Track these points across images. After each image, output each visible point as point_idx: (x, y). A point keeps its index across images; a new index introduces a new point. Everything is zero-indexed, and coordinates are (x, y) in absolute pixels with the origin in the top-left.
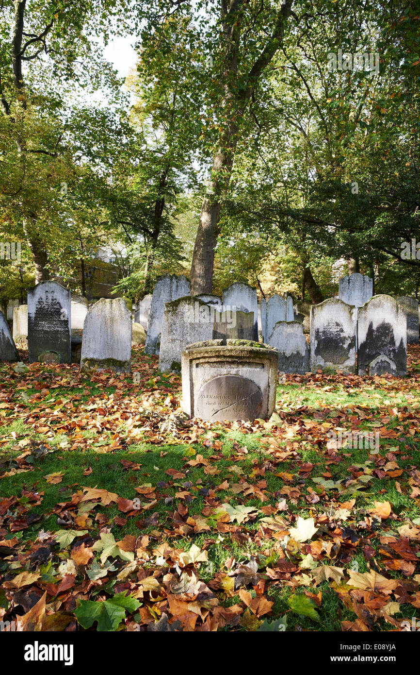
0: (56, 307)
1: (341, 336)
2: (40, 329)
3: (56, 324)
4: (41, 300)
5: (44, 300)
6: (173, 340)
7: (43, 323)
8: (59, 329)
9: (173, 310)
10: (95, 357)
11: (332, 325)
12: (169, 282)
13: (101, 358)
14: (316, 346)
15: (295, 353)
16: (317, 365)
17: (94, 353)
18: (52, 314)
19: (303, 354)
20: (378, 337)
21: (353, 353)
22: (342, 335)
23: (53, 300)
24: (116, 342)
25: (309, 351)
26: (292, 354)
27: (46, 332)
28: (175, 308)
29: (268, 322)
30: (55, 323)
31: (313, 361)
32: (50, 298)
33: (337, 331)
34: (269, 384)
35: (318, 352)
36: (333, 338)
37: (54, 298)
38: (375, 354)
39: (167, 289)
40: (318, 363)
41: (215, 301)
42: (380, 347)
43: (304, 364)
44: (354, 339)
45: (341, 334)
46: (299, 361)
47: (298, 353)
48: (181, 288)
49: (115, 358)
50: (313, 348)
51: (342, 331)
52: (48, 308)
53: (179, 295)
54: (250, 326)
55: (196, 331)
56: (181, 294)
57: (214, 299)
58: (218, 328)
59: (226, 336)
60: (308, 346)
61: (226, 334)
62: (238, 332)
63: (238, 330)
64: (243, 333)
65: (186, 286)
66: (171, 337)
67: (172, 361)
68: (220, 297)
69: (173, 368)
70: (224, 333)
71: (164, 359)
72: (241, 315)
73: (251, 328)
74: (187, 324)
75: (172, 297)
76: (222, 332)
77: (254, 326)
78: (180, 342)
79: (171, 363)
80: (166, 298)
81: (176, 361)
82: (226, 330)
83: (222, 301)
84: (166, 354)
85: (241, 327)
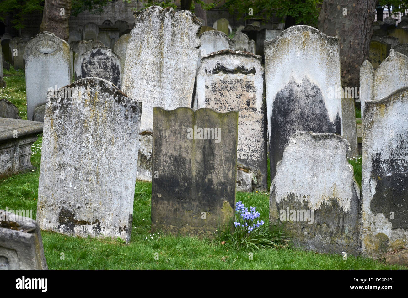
6: (62, 166)
12: (158, 26)
14: (374, 192)
15: (330, 204)
16: (375, 234)
19: (347, 207)
25: (358, 202)
26: (323, 204)
31: (366, 225)
39: (154, 41)
40: (378, 231)
41: (249, 67)
43: (346, 230)
46: (336, 222)
47: (335, 203)
48: (182, 39)
50: (368, 197)
53: (178, 52)
54: (228, 141)
55: (103, 150)
56: (181, 50)
57: (247, 64)
58: (164, 143)
59: (179, 161)
60: (358, 192)
61: (180, 155)
62: (204, 154)
63: (204, 148)
64: (214, 155)
65: (190, 33)
66: (57, 159)
67: (59, 207)
68: (259, 59)
69: (61, 221)
70: (175, 154)
71: (46, 202)
72: (209, 116)
73: (231, 147)
74: (87, 135)
75: (162, 57)
76: (170, 152)
77: (331, 124)
78: (73, 169)
79: (58, 211)
80: (152, 58)
81: (66, 206)
82: (178, 147)
83: (263, 63)
84: (49, 192)
85: (210, 142)
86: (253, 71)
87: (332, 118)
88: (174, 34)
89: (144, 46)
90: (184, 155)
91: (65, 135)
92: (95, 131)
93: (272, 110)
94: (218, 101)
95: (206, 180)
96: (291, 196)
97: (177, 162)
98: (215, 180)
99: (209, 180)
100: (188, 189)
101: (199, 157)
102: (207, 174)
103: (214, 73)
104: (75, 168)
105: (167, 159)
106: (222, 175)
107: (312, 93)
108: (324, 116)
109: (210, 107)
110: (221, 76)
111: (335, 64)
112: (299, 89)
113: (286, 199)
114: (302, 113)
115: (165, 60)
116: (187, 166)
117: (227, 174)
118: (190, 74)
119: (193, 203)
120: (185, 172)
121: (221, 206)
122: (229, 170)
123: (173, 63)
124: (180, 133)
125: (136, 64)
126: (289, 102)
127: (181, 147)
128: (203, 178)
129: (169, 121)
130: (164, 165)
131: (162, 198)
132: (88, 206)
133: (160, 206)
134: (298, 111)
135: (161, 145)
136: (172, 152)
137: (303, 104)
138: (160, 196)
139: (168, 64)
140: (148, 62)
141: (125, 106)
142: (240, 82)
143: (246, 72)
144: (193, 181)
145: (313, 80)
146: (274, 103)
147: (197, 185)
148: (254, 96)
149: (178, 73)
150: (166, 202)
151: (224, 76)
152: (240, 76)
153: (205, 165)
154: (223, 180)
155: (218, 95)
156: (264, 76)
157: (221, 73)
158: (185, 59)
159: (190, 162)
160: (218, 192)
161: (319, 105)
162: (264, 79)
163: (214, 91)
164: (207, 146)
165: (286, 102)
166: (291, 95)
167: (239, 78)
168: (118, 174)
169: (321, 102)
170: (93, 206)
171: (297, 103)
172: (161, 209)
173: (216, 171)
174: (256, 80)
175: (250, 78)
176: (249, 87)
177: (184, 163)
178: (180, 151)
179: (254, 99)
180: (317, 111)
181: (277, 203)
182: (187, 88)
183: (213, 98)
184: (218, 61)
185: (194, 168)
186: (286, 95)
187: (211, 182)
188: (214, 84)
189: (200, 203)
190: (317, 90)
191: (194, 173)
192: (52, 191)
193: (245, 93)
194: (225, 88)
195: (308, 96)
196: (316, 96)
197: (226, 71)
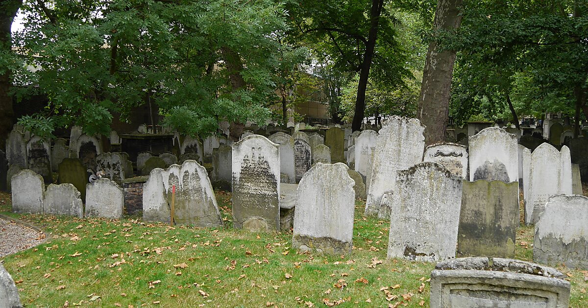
0: (263, 166)
2: (246, 191)
3: (263, 187)
4: (246, 158)
5: (250, 158)
6: (408, 219)
7: (249, 184)
8: (267, 192)
9: (408, 179)
10: (310, 234)
12: (397, 127)
13: (316, 236)
15: (578, 239)
17: (308, 229)
18: (258, 175)
23: (260, 158)
24: (335, 216)
26: (574, 240)
27: (252, 195)
28: (409, 176)
29: (533, 181)
30: (262, 185)
32: (257, 156)
37: (261, 156)
39: (395, 137)
41: (458, 153)
47: (583, 239)
48: (413, 136)
49: (334, 237)
52: (255, 168)
53: (410, 144)
54: (512, 201)
55: (437, 208)
56: (413, 143)
57: (457, 151)
58: (468, 202)
59: (478, 214)
61: (478, 210)
62: (495, 209)
63: (496, 205)
64: (502, 210)
65: (419, 132)
66: (404, 215)
67: (405, 245)
68: (465, 147)
69: (406, 254)
70: (476, 209)
71: (395, 242)
72: (499, 185)
73: (514, 205)
74: (426, 198)
75: (400, 147)
78: (415, 220)
79: (404, 248)
80: (393, 147)
81: (410, 245)
82: (477, 205)
83: (467, 150)
84: (398, 236)
85: (500, 202)
86: (461, 155)
88: (408, 132)
89: (388, 140)
90: (481, 210)
91: (409, 198)
92: (431, 195)
93: (473, 177)
95: (497, 226)
96: (551, 234)
97: (477, 214)
98: (503, 226)
100: (483, 231)
101: (492, 211)
102: (497, 222)
103: (435, 156)
104: (417, 220)
105: (470, 212)
106: (508, 222)
107: (500, 168)
110: (440, 158)
112: (491, 165)
113: (547, 237)
114: (493, 180)
115: (402, 148)
116: (483, 216)
117: (511, 221)
118: (419, 157)
119: (487, 240)
120: (482, 221)
121: (506, 241)
122: (512, 219)
123: (407, 151)
124: (479, 196)
125: (382, 151)
126: (484, 173)
127: (479, 205)
128: (495, 224)
130: (467, 216)
131: (465, 237)
132: (426, 244)
133: (464, 243)
134: (490, 179)
135: (465, 203)
136: (473, 208)
137: (493, 174)
138: (464, 236)
139: (404, 151)
140: (390, 149)
141: (453, 180)
142: (452, 161)
143: (456, 156)
144: (488, 226)
145: (501, 161)
146: (475, 174)
147: (490, 228)
148: (461, 170)
149: (410, 156)
150: (468, 240)
151: (443, 157)
153: (496, 216)
154: (508, 226)
156: (468, 157)
157: (440, 156)
158: (415, 148)
159: (486, 214)
160: (505, 233)
161: (504, 175)
162: (468, 160)
164: (497, 204)
165: (483, 173)
166: (486, 169)
167: (452, 159)
168: (448, 224)
169: (505, 173)
170: (430, 244)
171: (489, 174)
172: (465, 244)
173: (504, 220)
174: (463, 161)
175: (459, 159)
176: (458, 165)
177: (481, 215)
178: (479, 207)
179: (461, 172)
180: (503, 178)
181: (540, 240)
184: (438, 149)
185: (488, 219)
186: (483, 169)
187: (500, 227)
189: (492, 240)
190: (503, 166)
191: (488, 221)
192: (399, 235)
193: (456, 168)
195: (497, 170)
196: (502, 170)
197: (443, 155)
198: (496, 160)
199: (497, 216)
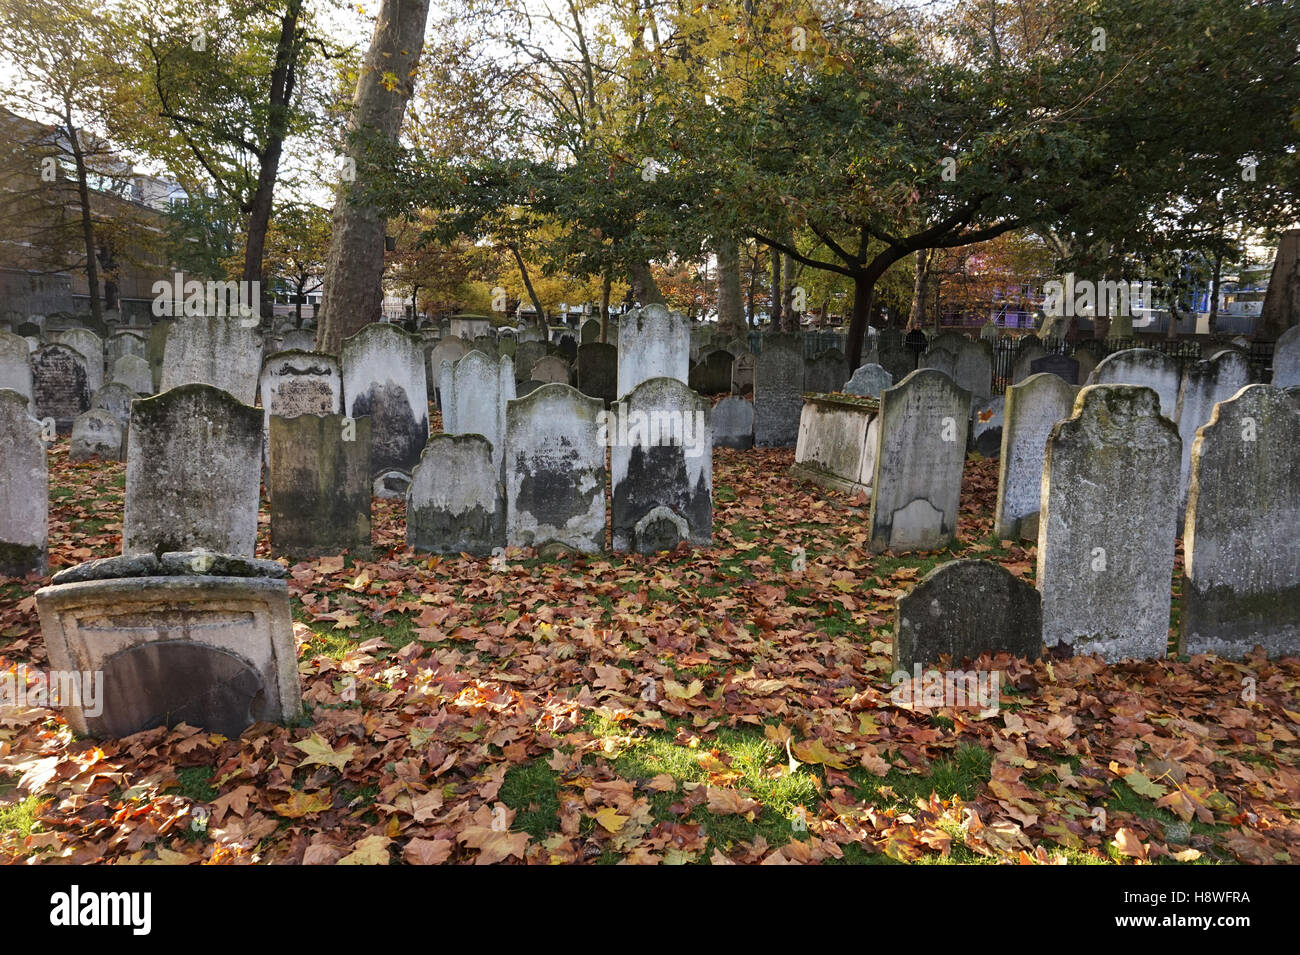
1: (574, 468)
9: (156, 418)
11: (552, 443)
14: (519, 490)
15: (473, 506)
16: (521, 531)
19: (492, 509)
20: (653, 469)
21: (599, 502)
22: (577, 465)
25: (503, 502)
26: (466, 508)
28: (159, 412)
31: (512, 524)
33: (564, 458)
34: (274, 651)
35: (521, 503)
36: (555, 471)
38: (649, 503)
40: (524, 528)
41: (322, 367)
42: (657, 488)
44: (603, 473)
45: (574, 462)
46: (481, 524)
47: (479, 506)
50: (513, 495)
51: (575, 455)
53: (234, 352)
54: (361, 449)
56: (238, 350)
57: (321, 364)
58: (284, 455)
59: (303, 474)
60: (502, 491)
61: (304, 468)
62: (334, 465)
63: (334, 458)
64: (346, 465)
66: (151, 484)
67: (156, 542)
70: (299, 466)
71: (136, 537)
72: (339, 423)
75: (214, 357)
76: (293, 465)
77: (417, 425)
78: (175, 494)
79: (155, 547)
80: (201, 359)
81: (167, 541)
82: (301, 459)
83: (339, 362)
84: (141, 525)
85: (341, 452)
86: (328, 372)
87: (418, 419)
88: (228, 329)
89: (189, 345)
90: (310, 467)
94: (286, 406)
95: (338, 493)
96: (431, 501)
98: (348, 492)
99: (341, 492)
100: (315, 504)
101: (328, 467)
102: (338, 486)
103: (281, 375)
105: (289, 473)
106: (357, 486)
107: (396, 394)
108: (409, 417)
109: (277, 413)
110: (290, 378)
111: (420, 363)
112: (382, 389)
113: (425, 506)
114: (385, 414)
115: (218, 361)
116: (314, 479)
117: (362, 484)
118: (250, 376)
119: (322, 519)
120: (311, 486)
121: (356, 519)
122: (364, 480)
123: (229, 364)
124: (304, 443)
126: (371, 403)
127: (305, 458)
128: (334, 491)
129: (290, 430)
130: (285, 480)
131: (283, 518)
133: (282, 527)
134: (382, 413)
135: (280, 457)
136: (295, 464)
137: (386, 405)
138: (281, 515)
139: (222, 366)
140: (195, 363)
142: (313, 384)
143: (320, 373)
144: (323, 495)
145: (397, 381)
146: (354, 404)
147: (327, 498)
148: (330, 399)
149: (234, 375)
150: (289, 522)
151: (294, 377)
152: (314, 378)
153: (336, 476)
154: (357, 492)
155: (287, 399)
156: (341, 376)
157: (290, 374)
158: (243, 359)
159: (318, 475)
160: (352, 505)
161: (404, 406)
162: (342, 380)
163: (281, 394)
164: (337, 455)
165: (368, 404)
166: (373, 396)
167: (312, 380)
169: (406, 402)
171: (379, 405)
172: (284, 530)
173: (349, 482)
174: (332, 382)
175: (325, 379)
176: (325, 390)
177: (310, 476)
178: (305, 463)
179: (330, 403)
180: (402, 412)
181: (415, 512)
182: (247, 392)
183: (281, 403)
184: (286, 361)
185: (323, 483)
186: (367, 396)
187: (343, 494)
188: (282, 386)
189: (331, 519)
190: (401, 391)
191: (322, 487)
192: (144, 523)
193: (319, 395)
194: (295, 391)
195: (391, 396)
196: (399, 398)
197: (296, 372)
198: (390, 383)
199: (339, 478)
